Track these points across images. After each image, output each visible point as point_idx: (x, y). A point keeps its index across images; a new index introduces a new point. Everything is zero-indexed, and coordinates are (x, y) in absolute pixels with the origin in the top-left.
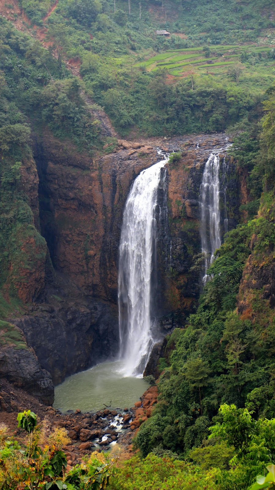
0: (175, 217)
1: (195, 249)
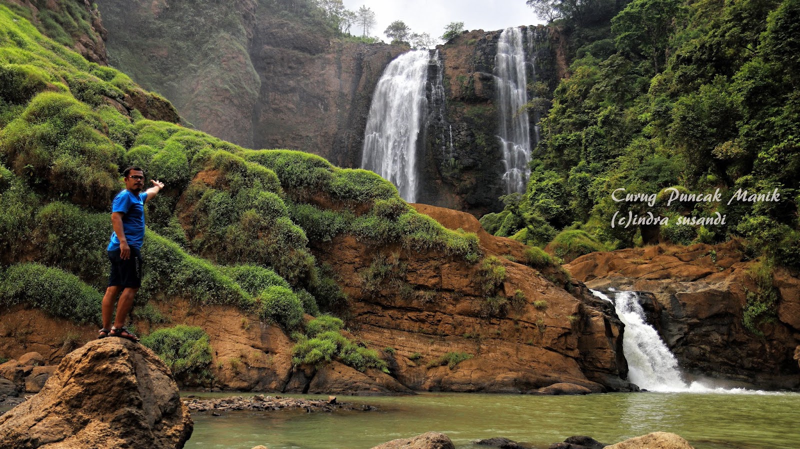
0: (456, 98)
1: (487, 137)
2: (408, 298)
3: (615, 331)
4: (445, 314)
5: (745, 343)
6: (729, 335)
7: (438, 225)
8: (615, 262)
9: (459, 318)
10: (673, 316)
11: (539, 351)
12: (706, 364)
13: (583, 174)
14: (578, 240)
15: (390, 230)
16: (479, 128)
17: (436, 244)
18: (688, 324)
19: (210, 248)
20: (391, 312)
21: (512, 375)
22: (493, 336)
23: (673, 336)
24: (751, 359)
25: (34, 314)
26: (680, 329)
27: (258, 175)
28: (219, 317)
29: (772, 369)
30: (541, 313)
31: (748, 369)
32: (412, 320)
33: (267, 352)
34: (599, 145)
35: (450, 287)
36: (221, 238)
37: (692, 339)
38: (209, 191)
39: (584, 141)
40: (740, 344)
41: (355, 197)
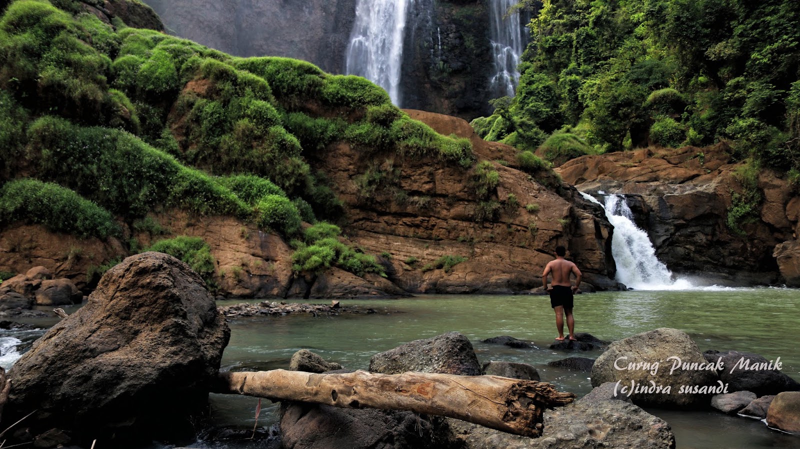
1: (476, 39)
2: (402, 203)
3: (605, 233)
4: (439, 218)
5: (728, 243)
6: (713, 235)
7: (431, 130)
8: (605, 165)
9: (454, 222)
10: (660, 217)
11: (531, 254)
12: (690, 263)
13: (574, 77)
14: (568, 143)
15: (383, 137)
16: (468, 30)
17: (430, 151)
18: (675, 225)
19: (204, 159)
20: (386, 218)
21: (505, 277)
22: (487, 240)
23: (660, 237)
24: (732, 257)
25: (35, 229)
26: (667, 230)
27: (250, 83)
28: (218, 227)
29: (752, 267)
30: (533, 217)
31: (729, 267)
32: (408, 225)
33: (267, 260)
34: (590, 47)
35: (444, 192)
36: (216, 148)
37: (677, 239)
38: (200, 102)
39: (575, 43)
40: (723, 244)
41: (348, 104)
